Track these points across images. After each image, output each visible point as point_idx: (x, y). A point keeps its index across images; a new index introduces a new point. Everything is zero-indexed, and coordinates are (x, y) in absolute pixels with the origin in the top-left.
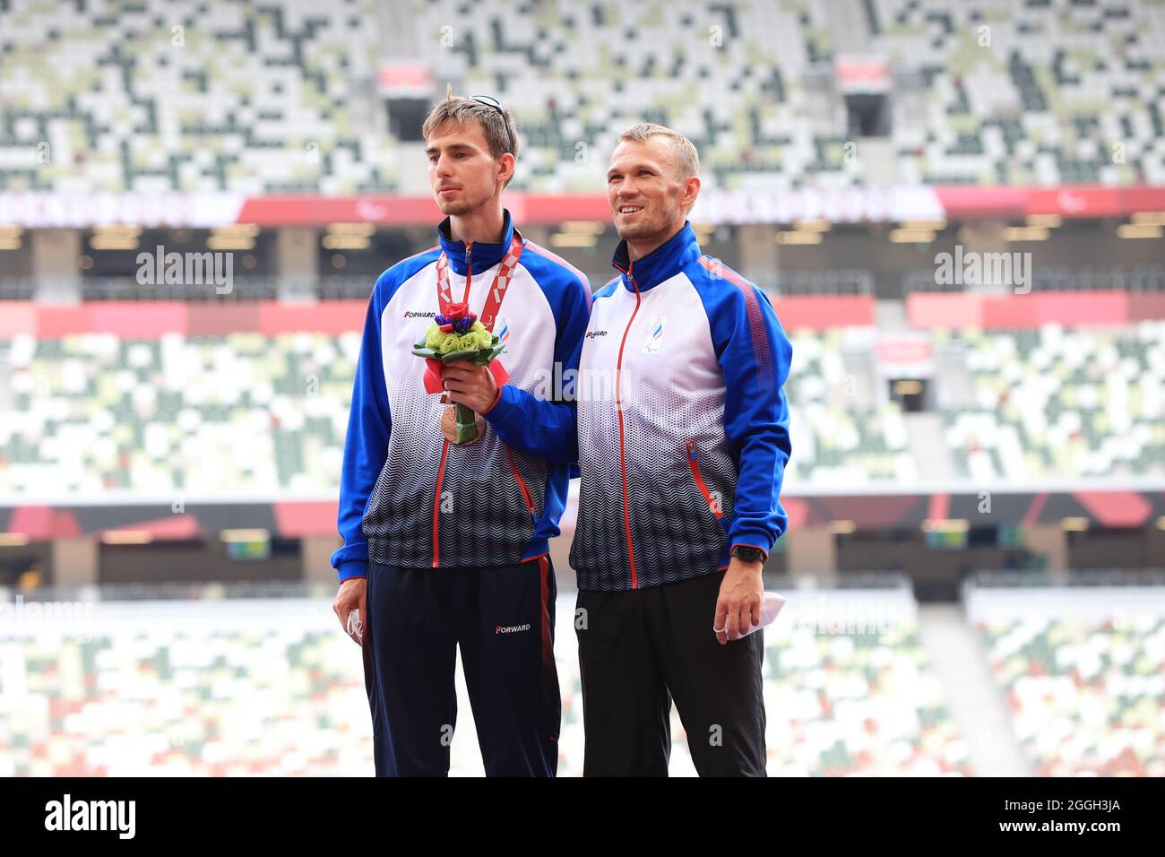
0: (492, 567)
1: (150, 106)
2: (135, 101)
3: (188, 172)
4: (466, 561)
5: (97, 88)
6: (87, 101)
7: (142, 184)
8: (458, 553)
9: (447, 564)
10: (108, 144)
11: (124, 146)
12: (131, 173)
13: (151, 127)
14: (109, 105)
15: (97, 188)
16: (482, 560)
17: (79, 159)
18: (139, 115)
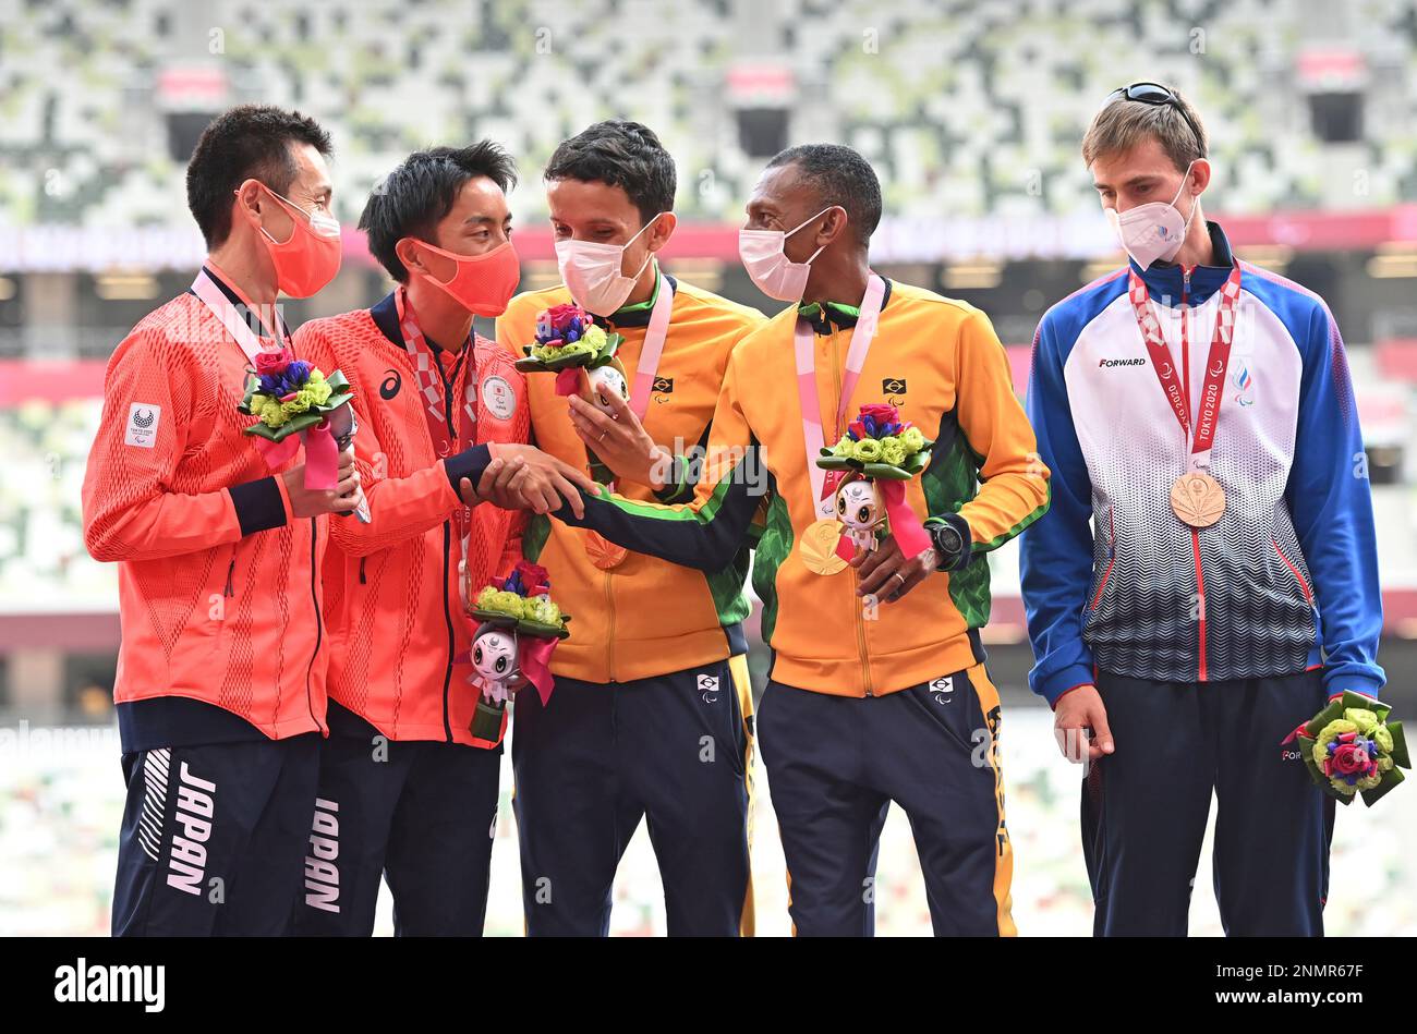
0: (1274, 677)
1: (1015, 111)
2: (997, 104)
3: (1062, 191)
4: (1242, 671)
5: (951, 89)
6: (939, 107)
7: (1010, 207)
8: (1232, 662)
9: (1219, 676)
10: (965, 160)
11: (985, 164)
12: (993, 192)
13: (1015, 136)
14: (966, 111)
15: (953, 213)
16: (1262, 669)
17: (931, 178)
18: (1001, 123)
